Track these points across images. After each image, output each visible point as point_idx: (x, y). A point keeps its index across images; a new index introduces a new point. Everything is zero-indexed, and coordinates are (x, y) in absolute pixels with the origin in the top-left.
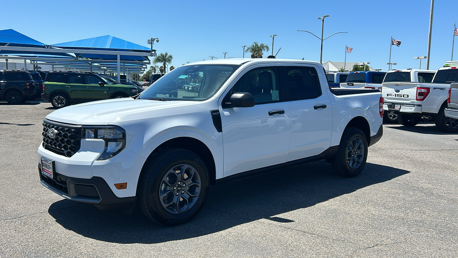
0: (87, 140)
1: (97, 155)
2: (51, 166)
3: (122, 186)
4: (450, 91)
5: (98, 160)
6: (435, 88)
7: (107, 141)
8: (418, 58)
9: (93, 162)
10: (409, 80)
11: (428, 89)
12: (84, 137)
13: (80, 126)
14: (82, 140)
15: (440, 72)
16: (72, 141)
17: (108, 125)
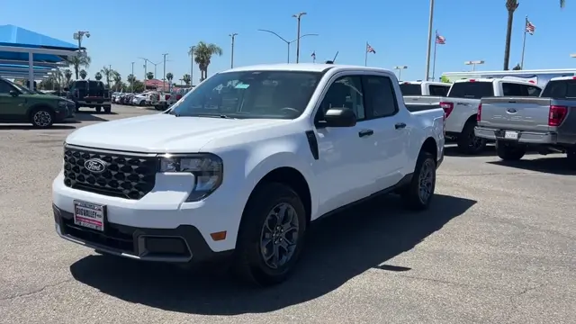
0: (166, 173)
1: (185, 195)
2: (101, 213)
3: (219, 236)
4: (480, 107)
5: (187, 201)
6: (458, 104)
7: (197, 174)
8: (471, 63)
9: (180, 205)
10: (420, 94)
11: (451, 104)
12: (159, 170)
13: (154, 155)
14: (157, 175)
15: (456, 85)
16: (141, 176)
17: (199, 153)
